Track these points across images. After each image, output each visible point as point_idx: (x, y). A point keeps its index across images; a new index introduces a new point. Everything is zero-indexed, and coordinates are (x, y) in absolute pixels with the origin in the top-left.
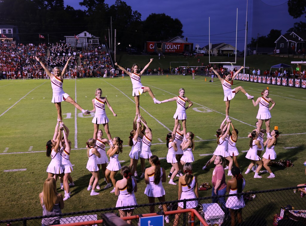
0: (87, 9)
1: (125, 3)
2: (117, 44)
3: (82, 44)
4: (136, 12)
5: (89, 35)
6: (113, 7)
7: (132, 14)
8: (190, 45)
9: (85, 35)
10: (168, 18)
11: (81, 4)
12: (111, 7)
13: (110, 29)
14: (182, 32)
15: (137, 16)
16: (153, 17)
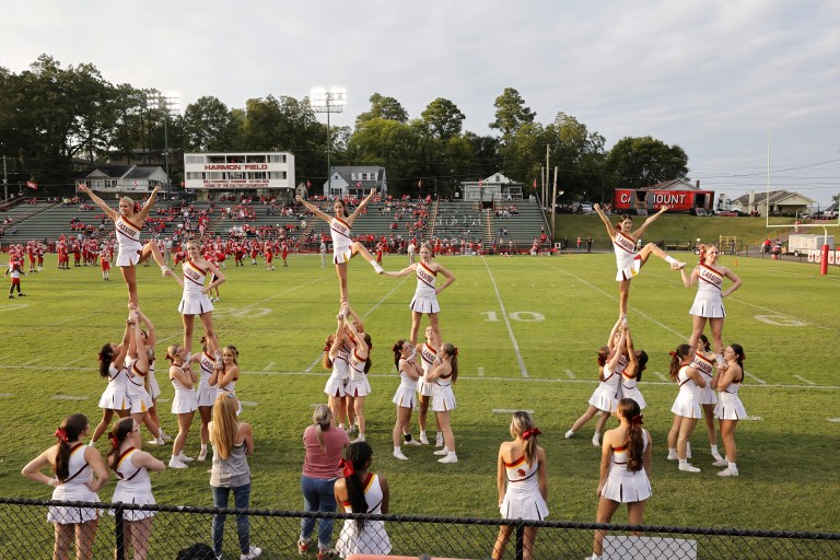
0: (501, 135)
1: (573, 119)
2: (557, 194)
3: (493, 195)
4: (595, 135)
5: (505, 180)
6: (551, 128)
7: (588, 139)
8: (708, 195)
9: (498, 179)
10: (658, 145)
11: (493, 126)
12: (548, 128)
13: (545, 166)
14: (686, 171)
15: (596, 142)
16: (625, 145)
